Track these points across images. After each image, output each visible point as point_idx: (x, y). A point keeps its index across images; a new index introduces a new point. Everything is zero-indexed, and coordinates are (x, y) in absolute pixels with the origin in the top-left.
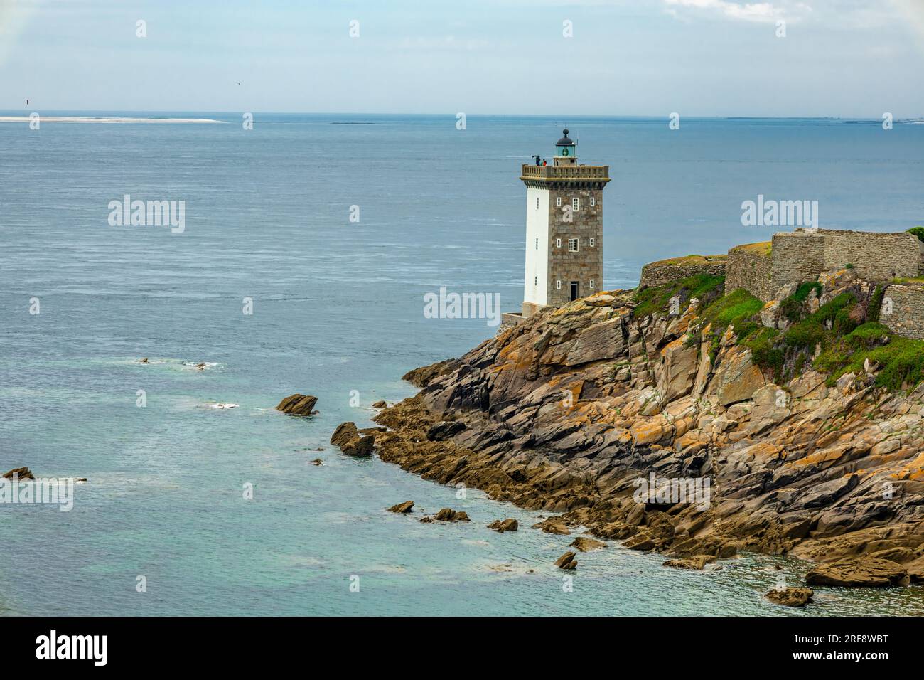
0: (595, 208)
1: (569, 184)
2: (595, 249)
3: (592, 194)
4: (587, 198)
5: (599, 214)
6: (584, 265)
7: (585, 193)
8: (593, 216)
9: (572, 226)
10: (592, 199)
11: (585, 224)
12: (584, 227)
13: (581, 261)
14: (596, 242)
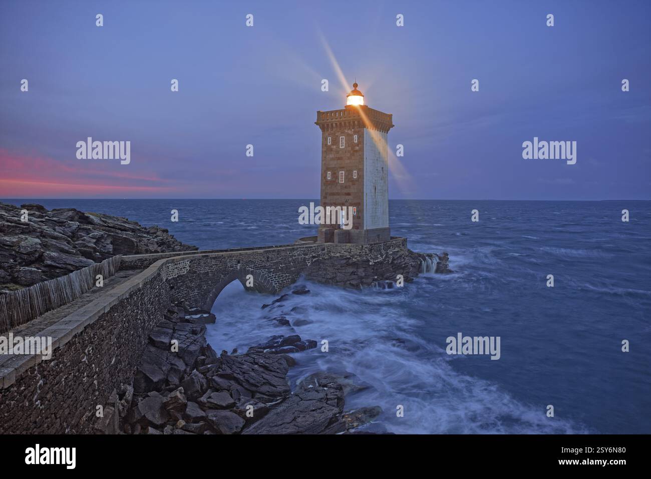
0: (358, 145)
1: (334, 125)
2: (357, 180)
3: (355, 133)
4: (352, 136)
5: (362, 149)
6: (348, 194)
7: (349, 132)
8: (356, 151)
9: (339, 161)
10: (356, 137)
11: (349, 158)
12: (349, 161)
13: (346, 191)
14: (358, 174)
